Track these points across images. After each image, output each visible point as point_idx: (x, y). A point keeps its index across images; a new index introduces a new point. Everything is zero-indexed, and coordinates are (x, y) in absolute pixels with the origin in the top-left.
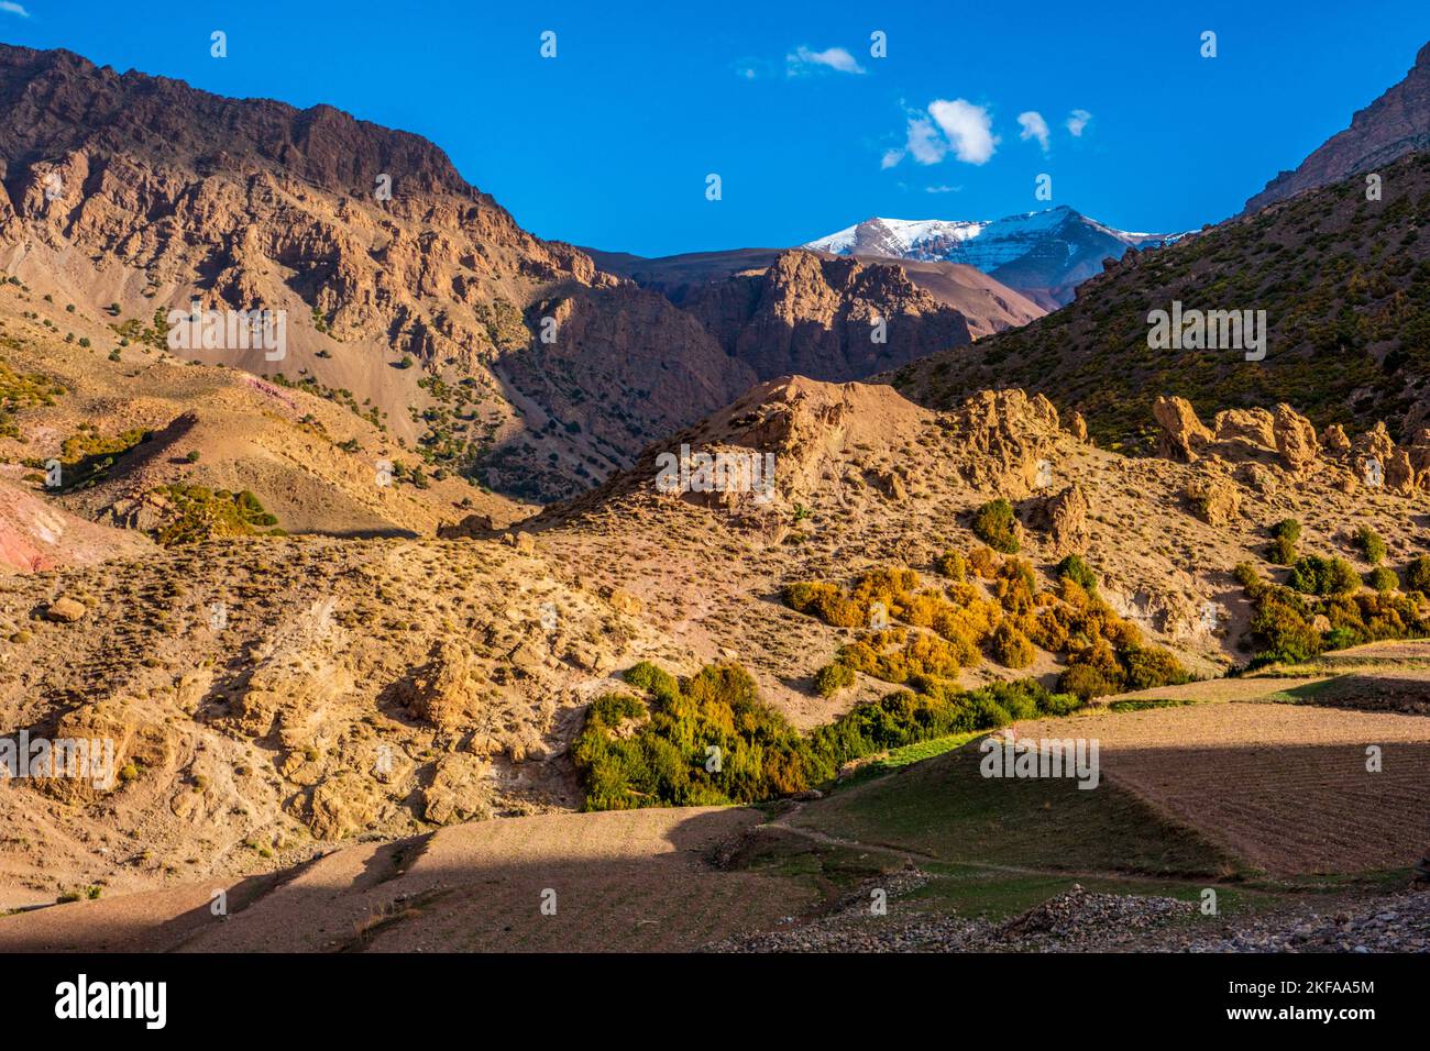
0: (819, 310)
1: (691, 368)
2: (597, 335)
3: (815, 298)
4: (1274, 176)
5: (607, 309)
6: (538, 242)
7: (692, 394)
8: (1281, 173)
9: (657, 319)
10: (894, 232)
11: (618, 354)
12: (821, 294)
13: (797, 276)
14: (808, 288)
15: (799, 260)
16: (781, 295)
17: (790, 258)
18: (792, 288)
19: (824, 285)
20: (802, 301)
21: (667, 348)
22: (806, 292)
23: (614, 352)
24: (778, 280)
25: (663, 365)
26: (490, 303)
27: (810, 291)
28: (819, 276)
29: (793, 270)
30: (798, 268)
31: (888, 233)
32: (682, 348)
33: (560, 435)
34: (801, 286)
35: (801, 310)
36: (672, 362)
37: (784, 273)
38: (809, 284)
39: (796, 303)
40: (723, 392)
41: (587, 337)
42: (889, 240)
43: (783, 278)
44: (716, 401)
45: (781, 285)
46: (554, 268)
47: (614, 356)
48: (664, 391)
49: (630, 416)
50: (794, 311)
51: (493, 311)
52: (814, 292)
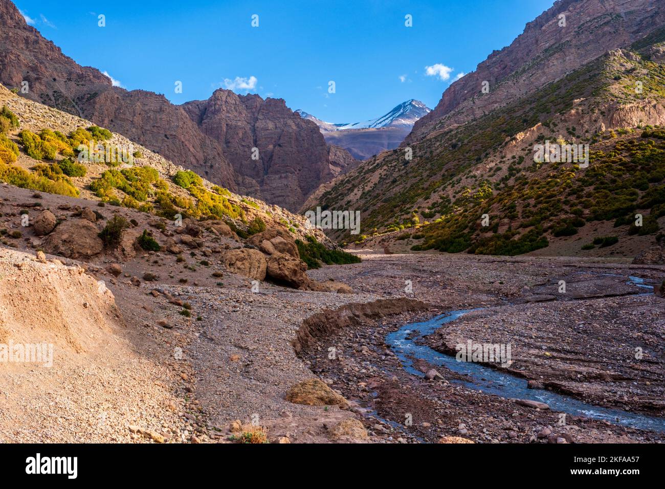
1: (183, 139)
2: (122, 116)
4: (491, 52)
5: (128, 102)
7: (184, 156)
8: (494, 51)
9: (161, 108)
11: (137, 129)
21: (167, 127)
23: (134, 127)
25: (166, 136)
26: (50, 93)
32: (177, 126)
36: (171, 135)
40: (200, 155)
41: (116, 117)
44: (198, 161)
47: (134, 130)
48: (167, 152)
51: (53, 98)
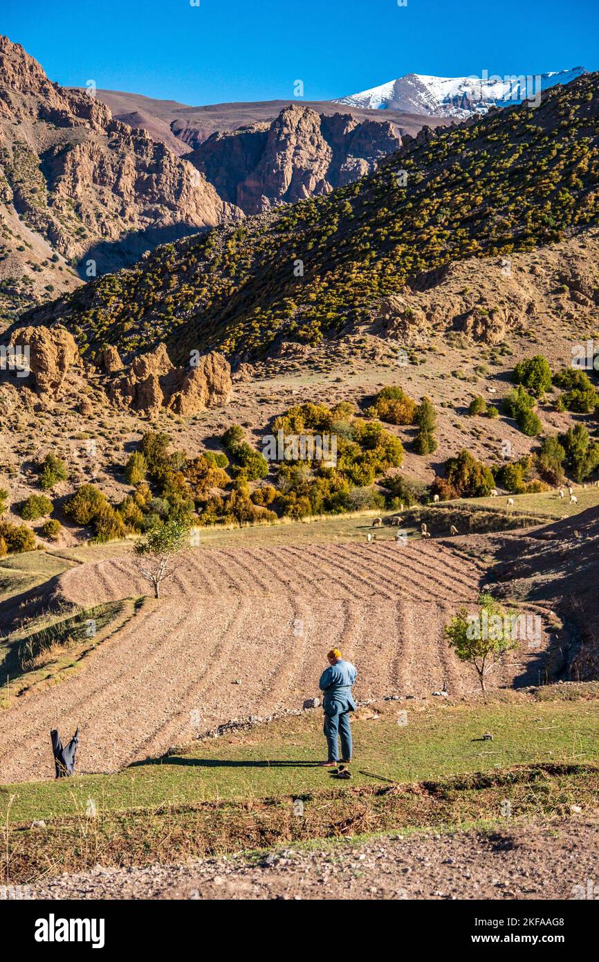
0: (316, 160)
3: (313, 149)
6: (60, 91)
10: (429, 88)
12: (318, 147)
13: (298, 129)
14: (307, 140)
15: (301, 113)
16: (283, 146)
17: (293, 113)
18: (293, 140)
19: (321, 138)
20: (301, 152)
22: (305, 143)
24: (281, 132)
27: (309, 143)
28: (318, 129)
29: (295, 124)
30: (299, 122)
31: (423, 89)
33: (61, 269)
34: (301, 138)
35: (300, 160)
37: (287, 126)
38: (308, 136)
39: (295, 154)
42: (423, 95)
43: (286, 130)
45: (283, 138)
46: (70, 115)
49: (129, 253)
50: (293, 161)
52: (313, 143)
